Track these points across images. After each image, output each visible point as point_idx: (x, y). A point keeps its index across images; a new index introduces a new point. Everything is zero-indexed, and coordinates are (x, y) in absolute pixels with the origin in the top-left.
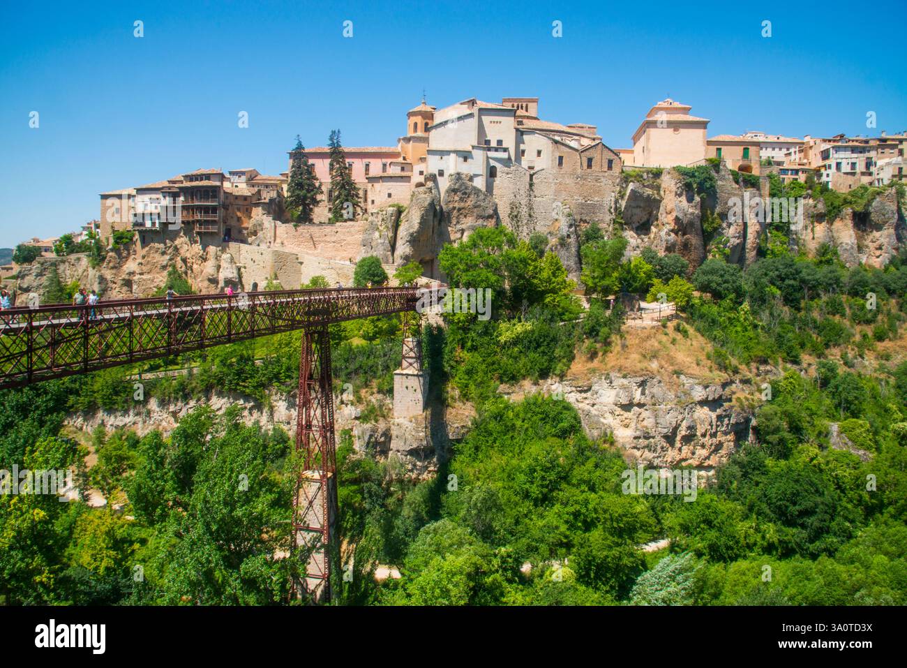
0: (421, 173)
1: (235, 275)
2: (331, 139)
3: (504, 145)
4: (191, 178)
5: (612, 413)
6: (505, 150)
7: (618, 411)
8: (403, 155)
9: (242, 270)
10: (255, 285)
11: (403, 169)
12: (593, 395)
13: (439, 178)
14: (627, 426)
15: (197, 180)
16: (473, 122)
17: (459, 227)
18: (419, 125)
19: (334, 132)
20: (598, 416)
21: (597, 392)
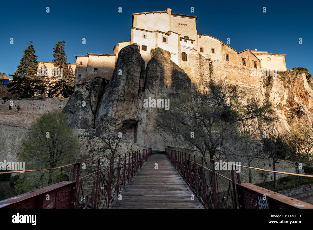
6: (192, 41)
13: (142, 51)
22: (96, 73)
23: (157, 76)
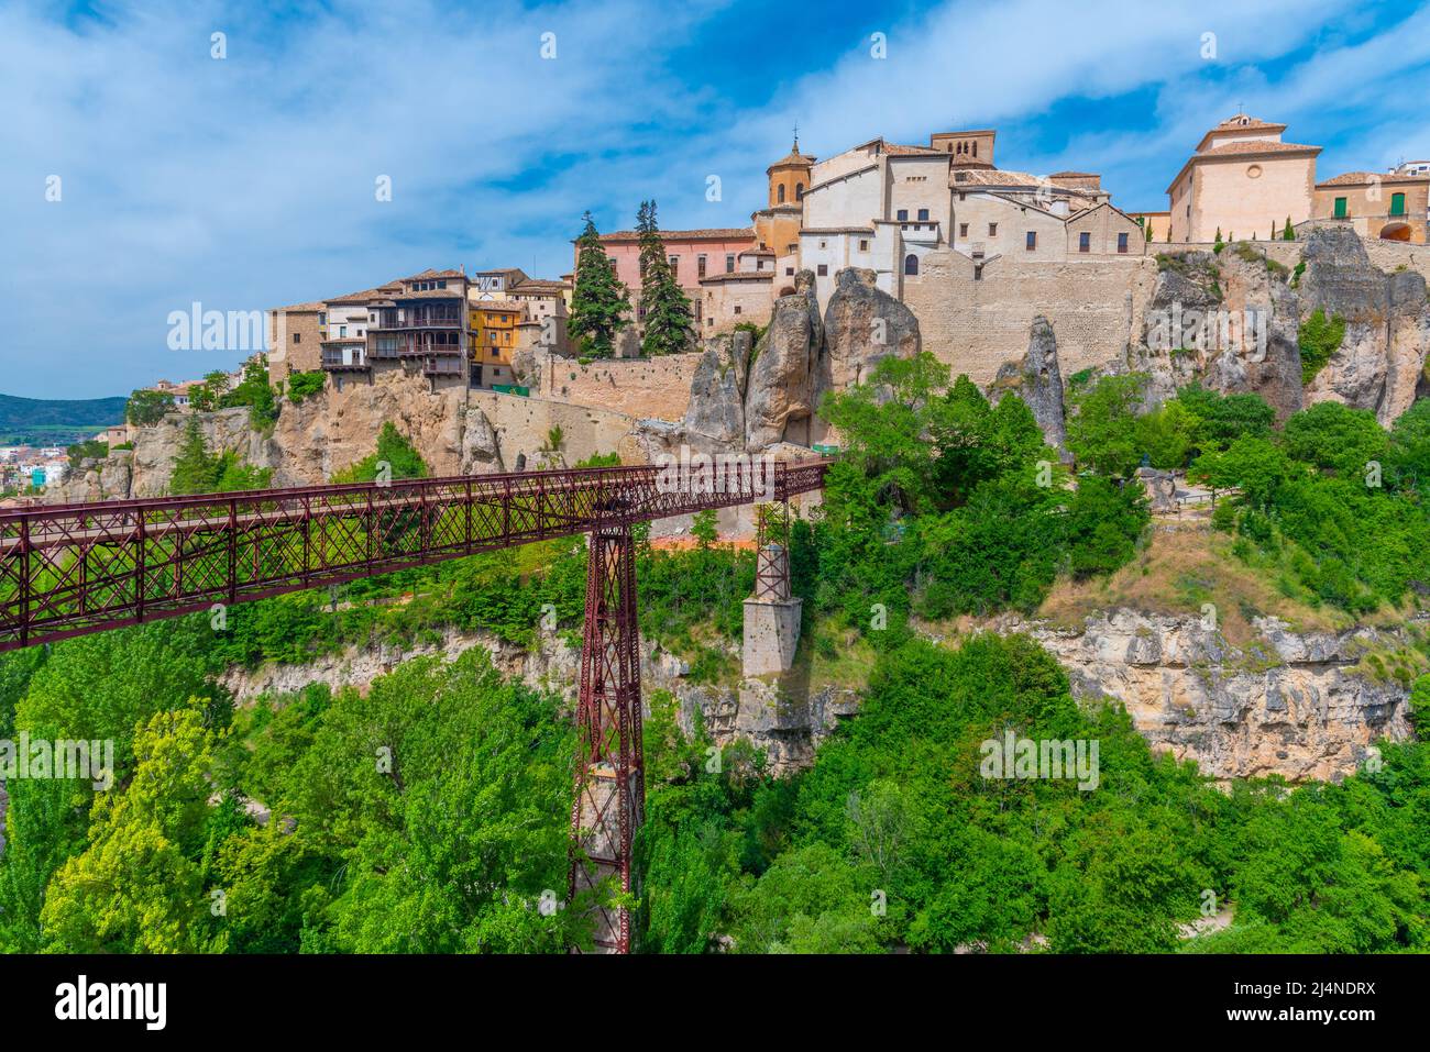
0: (790, 272)
1: (490, 441)
2: (641, 217)
3: (932, 218)
4: (415, 284)
5: (1123, 678)
6: (932, 226)
7: (1134, 673)
8: (760, 240)
9: (501, 434)
10: (522, 460)
11: (760, 265)
12: (1086, 645)
13: (818, 279)
14: (1151, 703)
15: (424, 288)
16: (877, 179)
17: (852, 361)
18: (787, 190)
19: (644, 206)
20: (1097, 682)
21: (1094, 641)
22: (739, 316)
23: (846, 328)
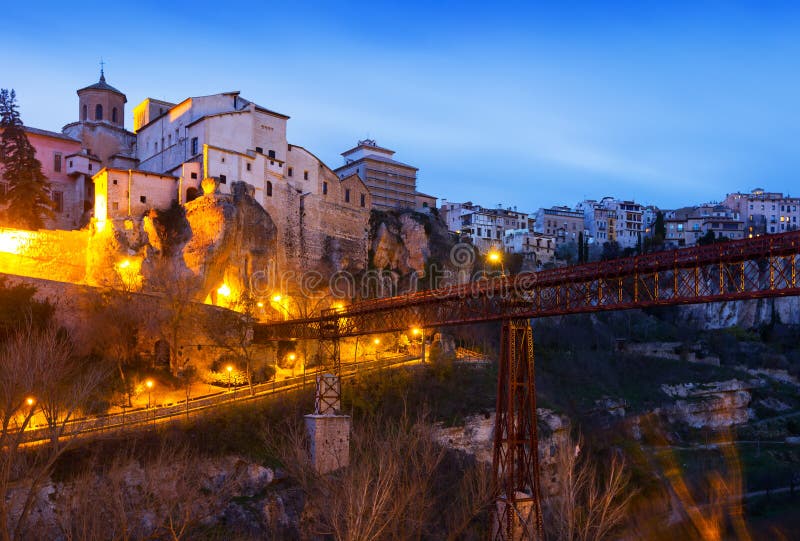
0: (193, 176)
3: (277, 158)
8: (85, 147)
12: (466, 434)
13: (221, 185)
16: (249, 120)
20: (474, 456)
21: (471, 431)
22: (144, 204)
